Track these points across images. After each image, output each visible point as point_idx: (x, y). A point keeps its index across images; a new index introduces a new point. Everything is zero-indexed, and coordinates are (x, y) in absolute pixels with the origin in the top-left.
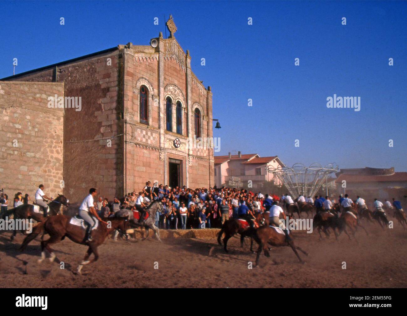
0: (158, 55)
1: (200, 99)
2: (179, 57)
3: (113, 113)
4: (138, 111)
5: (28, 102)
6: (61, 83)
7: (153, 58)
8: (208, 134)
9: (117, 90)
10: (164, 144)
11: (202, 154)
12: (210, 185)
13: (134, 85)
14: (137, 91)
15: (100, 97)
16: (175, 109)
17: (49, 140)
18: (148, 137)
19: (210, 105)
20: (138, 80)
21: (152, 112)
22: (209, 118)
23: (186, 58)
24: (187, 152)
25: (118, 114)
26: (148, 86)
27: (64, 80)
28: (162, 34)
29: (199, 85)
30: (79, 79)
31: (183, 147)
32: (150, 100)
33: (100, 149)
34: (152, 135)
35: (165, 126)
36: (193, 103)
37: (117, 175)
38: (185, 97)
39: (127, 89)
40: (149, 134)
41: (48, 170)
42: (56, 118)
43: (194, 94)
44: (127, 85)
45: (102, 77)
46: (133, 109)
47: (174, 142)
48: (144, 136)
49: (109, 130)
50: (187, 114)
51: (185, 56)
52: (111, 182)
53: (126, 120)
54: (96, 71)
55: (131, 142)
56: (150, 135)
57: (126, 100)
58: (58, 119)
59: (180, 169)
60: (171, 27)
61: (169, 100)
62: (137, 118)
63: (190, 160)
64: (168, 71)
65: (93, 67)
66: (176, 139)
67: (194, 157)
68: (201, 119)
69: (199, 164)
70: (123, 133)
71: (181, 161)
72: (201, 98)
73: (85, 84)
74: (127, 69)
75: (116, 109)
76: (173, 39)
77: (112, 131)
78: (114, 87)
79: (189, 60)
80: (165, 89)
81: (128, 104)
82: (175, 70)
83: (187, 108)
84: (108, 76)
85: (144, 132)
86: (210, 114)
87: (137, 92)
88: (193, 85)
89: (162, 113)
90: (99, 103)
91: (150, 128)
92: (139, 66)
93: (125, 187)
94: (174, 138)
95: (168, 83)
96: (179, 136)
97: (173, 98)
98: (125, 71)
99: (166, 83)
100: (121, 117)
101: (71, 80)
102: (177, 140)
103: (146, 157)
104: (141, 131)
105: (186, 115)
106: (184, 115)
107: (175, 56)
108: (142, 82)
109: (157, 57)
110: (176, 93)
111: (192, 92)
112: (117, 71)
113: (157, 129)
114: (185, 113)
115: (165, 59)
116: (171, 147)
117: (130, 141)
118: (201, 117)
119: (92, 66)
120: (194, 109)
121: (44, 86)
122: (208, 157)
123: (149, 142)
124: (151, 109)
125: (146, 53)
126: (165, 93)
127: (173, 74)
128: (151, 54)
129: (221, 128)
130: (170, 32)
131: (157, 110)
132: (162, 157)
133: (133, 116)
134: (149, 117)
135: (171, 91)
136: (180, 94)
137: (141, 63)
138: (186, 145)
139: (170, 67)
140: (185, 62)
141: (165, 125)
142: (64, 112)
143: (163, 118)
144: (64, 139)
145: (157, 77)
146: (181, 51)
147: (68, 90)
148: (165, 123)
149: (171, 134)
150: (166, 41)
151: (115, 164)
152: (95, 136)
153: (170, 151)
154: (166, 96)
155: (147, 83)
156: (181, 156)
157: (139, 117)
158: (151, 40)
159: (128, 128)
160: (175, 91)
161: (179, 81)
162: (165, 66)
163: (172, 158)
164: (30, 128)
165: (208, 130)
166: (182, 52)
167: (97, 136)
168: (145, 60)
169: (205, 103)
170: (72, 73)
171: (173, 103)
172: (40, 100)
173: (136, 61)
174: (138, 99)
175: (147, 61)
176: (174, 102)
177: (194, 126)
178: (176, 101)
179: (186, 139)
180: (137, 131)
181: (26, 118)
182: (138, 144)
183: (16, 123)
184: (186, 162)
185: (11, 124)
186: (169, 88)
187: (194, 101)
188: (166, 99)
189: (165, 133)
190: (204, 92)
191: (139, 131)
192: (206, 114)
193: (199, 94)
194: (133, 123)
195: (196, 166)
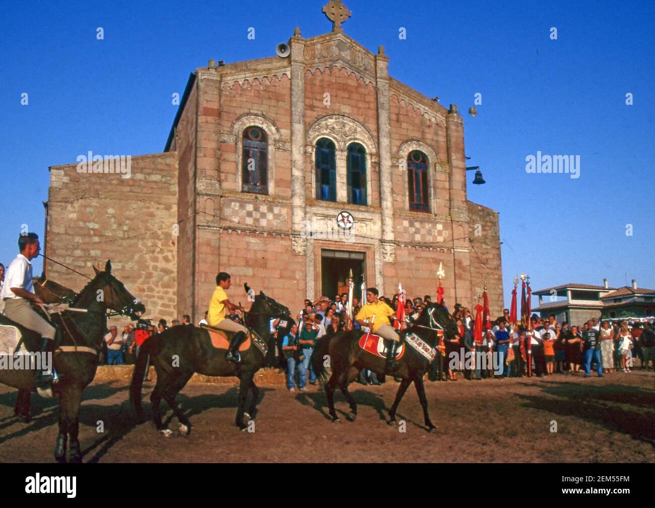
0: (289, 69)
1: (423, 133)
2: (353, 63)
3: (193, 182)
4: (237, 171)
7: (275, 75)
8: (450, 198)
11: (429, 239)
12: (456, 298)
13: (225, 129)
14: (231, 139)
16: (345, 158)
18: (259, 214)
20: (236, 120)
21: (275, 171)
22: (453, 166)
24: (378, 237)
26: (264, 127)
29: (421, 106)
31: (367, 227)
32: (270, 150)
34: (270, 210)
36: (399, 142)
38: (375, 134)
39: (204, 138)
40: (264, 208)
43: (404, 125)
44: (203, 131)
46: (219, 170)
47: (337, 219)
48: (249, 214)
50: (379, 164)
51: (373, 57)
53: (200, 190)
55: (209, 227)
56: (266, 211)
57: (201, 157)
60: (333, 14)
62: (233, 185)
63: (385, 252)
66: (341, 213)
67: (403, 246)
68: (428, 171)
69: (417, 257)
71: (364, 253)
72: (427, 130)
73: (185, 145)
76: (338, 34)
79: (381, 64)
80: (312, 125)
81: (203, 162)
82: (344, 87)
83: (378, 155)
86: (453, 158)
88: (399, 107)
89: (298, 169)
92: (237, 96)
94: (335, 212)
95: (320, 113)
96: (350, 206)
97: (337, 140)
99: (314, 114)
101: (180, 143)
102: (345, 215)
103: (255, 251)
104: (240, 205)
105: (376, 167)
106: (372, 166)
107: (341, 62)
108: (246, 122)
109: (288, 73)
110: (347, 129)
113: (283, 199)
114: (375, 163)
115: (311, 73)
117: (206, 225)
118: (428, 167)
120: (404, 154)
122: (450, 243)
123: (264, 223)
124: (274, 164)
126: (309, 133)
127: (337, 96)
130: (333, 22)
131: (287, 164)
132: (299, 249)
133: (221, 181)
134: (269, 179)
135: (330, 126)
136: (359, 129)
137: (243, 90)
138: (374, 223)
139: (328, 85)
140: (372, 70)
141: (313, 190)
142: (177, 197)
146: (358, 51)
147: (179, 160)
148: (314, 186)
149: (325, 205)
150: (312, 41)
154: (313, 139)
155: (261, 122)
156: (359, 245)
157: (240, 182)
159: (203, 203)
160: (344, 126)
161: (354, 106)
162: (312, 84)
163: (331, 248)
165: (450, 189)
166: (364, 51)
168: (255, 83)
169: (442, 139)
171: (337, 148)
173: (229, 87)
174: (237, 152)
175: (260, 83)
176: (341, 145)
177: (407, 185)
178: (345, 144)
179: (373, 212)
180: (229, 206)
181: (107, 213)
182: (230, 228)
183: (90, 222)
184: (374, 255)
185: (81, 224)
186: (324, 122)
187: (406, 138)
188: (314, 143)
189: (306, 204)
190: (437, 118)
191: (236, 206)
192: (447, 158)
193: (422, 122)
194: (213, 194)
195: (410, 263)
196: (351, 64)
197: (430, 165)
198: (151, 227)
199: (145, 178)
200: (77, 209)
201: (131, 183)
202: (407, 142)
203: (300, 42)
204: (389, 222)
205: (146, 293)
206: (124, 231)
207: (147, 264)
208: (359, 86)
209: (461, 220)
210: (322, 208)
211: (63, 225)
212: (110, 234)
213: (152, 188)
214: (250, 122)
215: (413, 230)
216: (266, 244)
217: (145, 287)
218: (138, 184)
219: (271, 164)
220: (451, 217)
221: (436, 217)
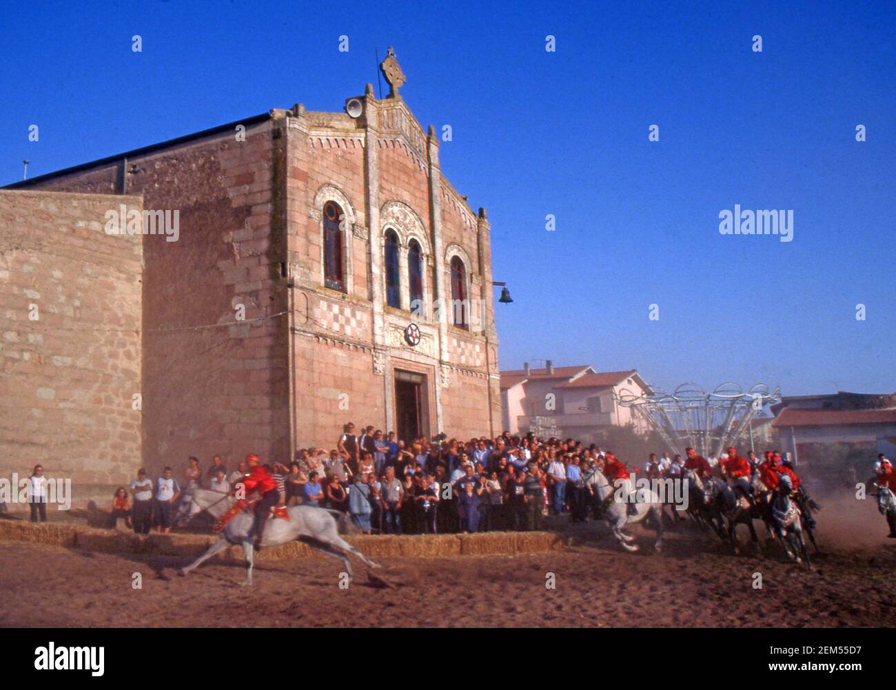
0: (363, 135)
1: (462, 237)
2: (412, 141)
3: (262, 263)
4: (320, 259)
5: (57, 239)
6: (135, 197)
7: (351, 140)
9: (269, 212)
10: (383, 336)
11: (471, 362)
12: (492, 429)
13: (311, 200)
15: (230, 229)
16: (407, 256)
17: (107, 327)
18: (344, 319)
19: (485, 249)
20: (319, 189)
21: (352, 263)
22: (484, 279)
23: (428, 143)
24: (437, 357)
25: (272, 266)
26: (341, 203)
27: (144, 191)
28: (371, 88)
29: (459, 204)
30: (178, 187)
31: (428, 343)
32: (347, 235)
33: (232, 348)
34: (354, 315)
35: (383, 294)
36: (445, 245)
37: (272, 407)
38: (429, 231)
39: (293, 209)
40: (348, 312)
41: (105, 399)
42: (123, 276)
43: (449, 225)
45: (234, 182)
46: (308, 255)
47: (406, 331)
48: (336, 318)
49: (253, 304)
50: (434, 269)
51: (426, 139)
52: (261, 423)
53: (293, 280)
54: (218, 170)
55: (304, 332)
56: (350, 316)
57: (291, 235)
58: (130, 279)
59: (422, 396)
60: (391, 75)
61: (391, 237)
62: (319, 275)
63: (443, 375)
64: (388, 171)
65: (213, 158)
66: (410, 326)
67: (454, 368)
68: (465, 282)
69: (464, 383)
70: (287, 310)
71: (424, 376)
72: (465, 234)
74: (292, 163)
75: (268, 254)
76: (398, 101)
77: (259, 306)
78: (264, 203)
79: (434, 149)
80: (381, 210)
81: (296, 243)
82: (404, 169)
83: (433, 256)
84: (248, 178)
85: (336, 309)
86: (486, 270)
87: (317, 215)
88: (445, 203)
89: (376, 265)
90: (226, 241)
91: (349, 300)
92: (319, 158)
93: (292, 436)
94: (405, 324)
95: (387, 197)
97: (401, 233)
98: (289, 168)
99: (383, 197)
100: (280, 272)
102: (414, 327)
103: (342, 367)
104: (328, 305)
105: (431, 272)
106: (428, 270)
107: (402, 137)
108: (327, 194)
109: (362, 140)
110: (408, 221)
111: (443, 219)
112: (270, 167)
113: (365, 302)
114: (430, 266)
115: (380, 144)
116: (398, 345)
117: (302, 329)
118: (465, 277)
119: (209, 158)
120: (449, 259)
121: (94, 203)
122: (486, 367)
123: (348, 331)
124: (351, 254)
125: (337, 130)
126: (381, 220)
127: (399, 179)
128: (347, 131)
129: (511, 301)
130: (391, 85)
131: (363, 257)
132: (380, 367)
133: (310, 270)
134: (346, 274)
135: (396, 215)
136: (417, 223)
137: (324, 151)
138: (433, 339)
139: (392, 163)
140: (425, 153)
141: (385, 293)
143: (379, 277)
144: (143, 326)
145: (362, 183)
146: (415, 128)
148: (385, 288)
149: (395, 312)
150: (380, 104)
151: (267, 381)
152: (218, 317)
153: (396, 353)
154: (383, 228)
155: (340, 198)
156: (423, 365)
157: (323, 273)
158: (347, 101)
159: (297, 298)
160: (405, 217)
161: (413, 194)
162: (380, 158)
163: (402, 368)
164: (63, 299)
166: (419, 129)
167: (224, 317)
168: (334, 145)
169: (475, 246)
171: (401, 243)
172: (85, 234)
173: (313, 145)
174: (319, 233)
175: (339, 147)
176: (403, 240)
177: (451, 297)
178: (407, 239)
179: (433, 326)
180: (318, 306)
182: (322, 335)
184: (435, 379)
186: (391, 209)
187: (450, 241)
188: (384, 233)
189: (384, 311)
190: (471, 221)
191: (323, 304)
192: (478, 270)
193: (461, 225)
194: (308, 287)
195: (459, 389)
196: (410, 141)
197: (467, 276)
202: (450, 244)
203: (374, 103)
204: (445, 339)
205: (103, 405)
209: (493, 342)
210: (393, 319)
214: (330, 195)
215: (459, 350)
216: (351, 359)
217: (103, 396)
219: (349, 253)
220: (487, 338)
221: (477, 338)
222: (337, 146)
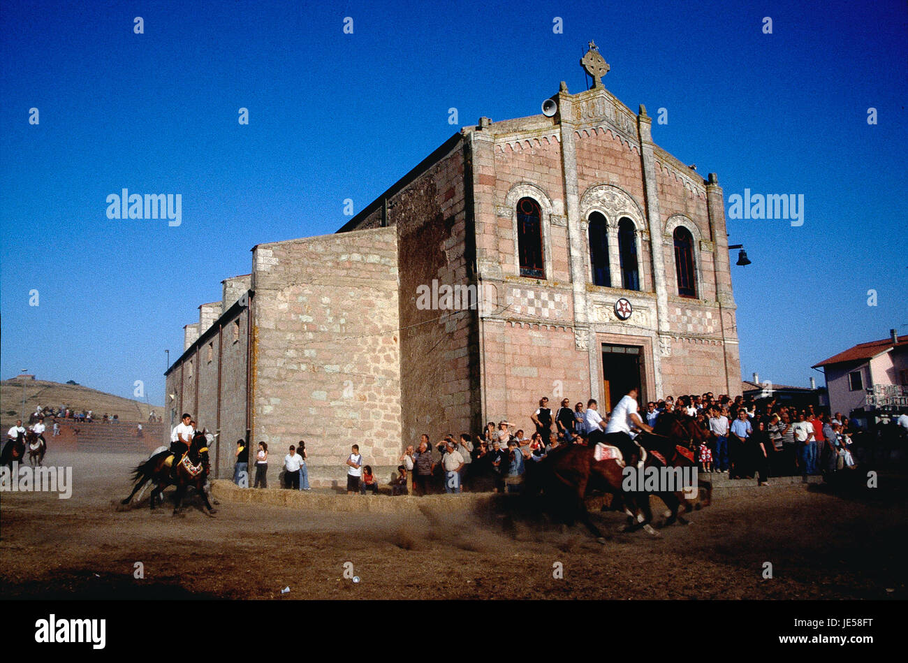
0: (559, 130)
1: (686, 206)
2: (618, 125)
3: (462, 264)
4: (515, 251)
5: (324, 272)
7: (545, 138)
8: (716, 281)
9: (464, 218)
10: (586, 314)
11: (700, 329)
13: (500, 201)
14: (507, 212)
15: (443, 239)
16: (616, 235)
18: (540, 303)
19: (716, 214)
20: (510, 189)
21: (549, 250)
22: (717, 244)
23: (638, 122)
24: (655, 328)
25: (468, 265)
26: (537, 198)
28: (564, 85)
29: (682, 175)
31: (644, 316)
32: (544, 226)
33: (448, 341)
34: (551, 297)
35: (586, 275)
36: (665, 217)
37: (470, 389)
38: (643, 208)
39: (480, 211)
40: (545, 296)
43: (669, 197)
44: (480, 203)
45: (444, 199)
46: (498, 250)
47: (615, 307)
48: (531, 303)
50: (650, 243)
51: (635, 119)
53: (481, 274)
54: (435, 190)
55: (493, 319)
56: (547, 299)
57: (480, 234)
60: (592, 67)
62: (512, 267)
63: (662, 345)
64: (590, 159)
65: (432, 182)
66: (619, 301)
67: (677, 338)
68: (694, 250)
69: (691, 351)
71: (641, 348)
72: (690, 203)
73: (423, 219)
74: (477, 171)
75: (465, 255)
76: (600, 90)
78: (461, 212)
79: (645, 126)
80: (581, 197)
81: (484, 241)
82: (610, 153)
83: (648, 230)
86: (718, 235)
88: (663, 177)
89: (576, 249)
90: (442, 250)
91: (545, 285)
92: (509, 161)
93: (483, 412)
94: (613, 300)
95: (590, 183)
96: (626, 293)
97: (608, 214)
99: (584, 184)
100: (473, 269)
101: (405, 217)
102: (624, 302)
103: (539, 347)
104: (522, 292)
105: (647, 246)
106: (643, 245)
107: (606, 123)
108: (520, 192)
109: (558, 135)
110: (616, 201)
111: (661, 192)
112: (464, 178)
113: (565, 284)
114: (645, 241)
115: (579, 135)
116: (607, 320)
117: (492, 317)
118: (692, 246)
120: (671, 231)
121: (354, 238)
122: (720, 334)
123: (545, 313)
124: (550, 243)
125: (529, 132)
126: (583, 206)
127: (604, 163)
128: (540, 131)
129: (749, 262)
130: (593, 77)
131: (562, 243)
132: (582, 344)
133: (500, 263)
134: (545, 261)
135: (601, 199)
136: (628, 202)
137: (515, 154)
138: (650, 311)
139: (595, 150)
140: (636, 133)
141: (590, 274)
142: (399, 282)
143: (581, 259)
144: (400, 333)
145: (559, 174)
146: (622, 111)
147: (401, 237)
148: (590, 268)
149: (604, 291)
150: (577, 97)
151: (467, 367)
152: (439, 317)
153: (604, 329)
154: (586, 213)
155: (534, 193)
156: (638, 338)
157: (518, 264)
160: (614, 198)
161: (621, 175)
162: (579, 148)
163: (611, 343)
165: (715, 271)
166: (627, 111)
168: (525, 146)
169: (704, 214)
170: (405, 203)
171: (609, 223)
173: (502, 151)
174: (512, 228)
175: (531, 147)
176: (612, 221)
177: (675, 268)
178: (616, 219)
179: (649, 299)
180: (511, 294)
181: (322, 303)
182: (514, 320)
183: (302, 314)
184: (652, 350)
185: (293, 317)
186: (594, 194)
187: (671, 213)
188: (587, 218)
189: (587, 290)
190: (698, 189)
191: (517, 292)
192: (709, 236)
193: (685, 194)
194: (497, 278)
195: (685, 357)
196: (616, 126)
197: (695, 244)
198: (371, 320)
199: (363, 259)
200: (288, 298)
201: (348, 265)
202: (672, 216)
203: (568, 98)
204: (664, 310)
205: (368, 402)
206: (341, 325)
207: (368, 365)
208: (624, 152)
209: (729, 306)
210: (601, 294)
211: (273, 319)
212: (326, 330)
213: (370, 271)
214: (523, 193)
215: (686, 319)
216: (549, 339)
217: (366, 394)
218: (354, 266)
219: (546, 242)
220: (720, 304)
221: (706, 304)
222: (529, 146)
